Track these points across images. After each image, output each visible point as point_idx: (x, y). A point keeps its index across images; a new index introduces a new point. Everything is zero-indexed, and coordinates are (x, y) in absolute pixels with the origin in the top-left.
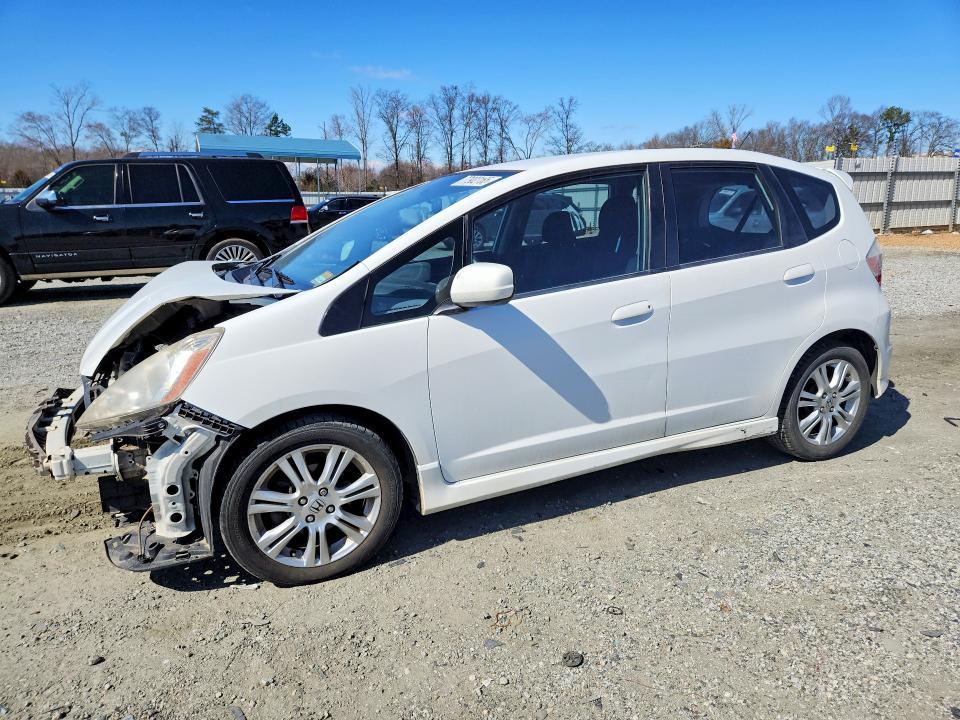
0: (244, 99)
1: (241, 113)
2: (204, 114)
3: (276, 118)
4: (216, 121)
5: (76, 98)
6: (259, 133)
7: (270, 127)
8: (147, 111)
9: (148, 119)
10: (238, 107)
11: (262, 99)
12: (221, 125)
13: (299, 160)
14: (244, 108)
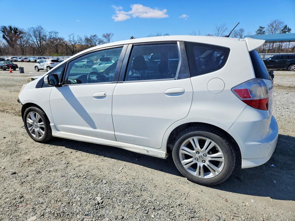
0: (275, 22)
1: (273, 27)
2: (259, 28)
3: (286, 27)
4: (263, 30)
5: (221, 29)
6: (278, 33)
7: (282, 30)
8: (241, 30)
9: (240, 32)
10: (272, 25)
11: (282, 21)
12: (264, 31)
13: (290, 41)
14: (274, 25)
